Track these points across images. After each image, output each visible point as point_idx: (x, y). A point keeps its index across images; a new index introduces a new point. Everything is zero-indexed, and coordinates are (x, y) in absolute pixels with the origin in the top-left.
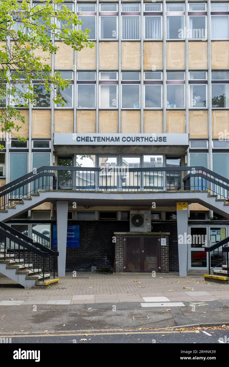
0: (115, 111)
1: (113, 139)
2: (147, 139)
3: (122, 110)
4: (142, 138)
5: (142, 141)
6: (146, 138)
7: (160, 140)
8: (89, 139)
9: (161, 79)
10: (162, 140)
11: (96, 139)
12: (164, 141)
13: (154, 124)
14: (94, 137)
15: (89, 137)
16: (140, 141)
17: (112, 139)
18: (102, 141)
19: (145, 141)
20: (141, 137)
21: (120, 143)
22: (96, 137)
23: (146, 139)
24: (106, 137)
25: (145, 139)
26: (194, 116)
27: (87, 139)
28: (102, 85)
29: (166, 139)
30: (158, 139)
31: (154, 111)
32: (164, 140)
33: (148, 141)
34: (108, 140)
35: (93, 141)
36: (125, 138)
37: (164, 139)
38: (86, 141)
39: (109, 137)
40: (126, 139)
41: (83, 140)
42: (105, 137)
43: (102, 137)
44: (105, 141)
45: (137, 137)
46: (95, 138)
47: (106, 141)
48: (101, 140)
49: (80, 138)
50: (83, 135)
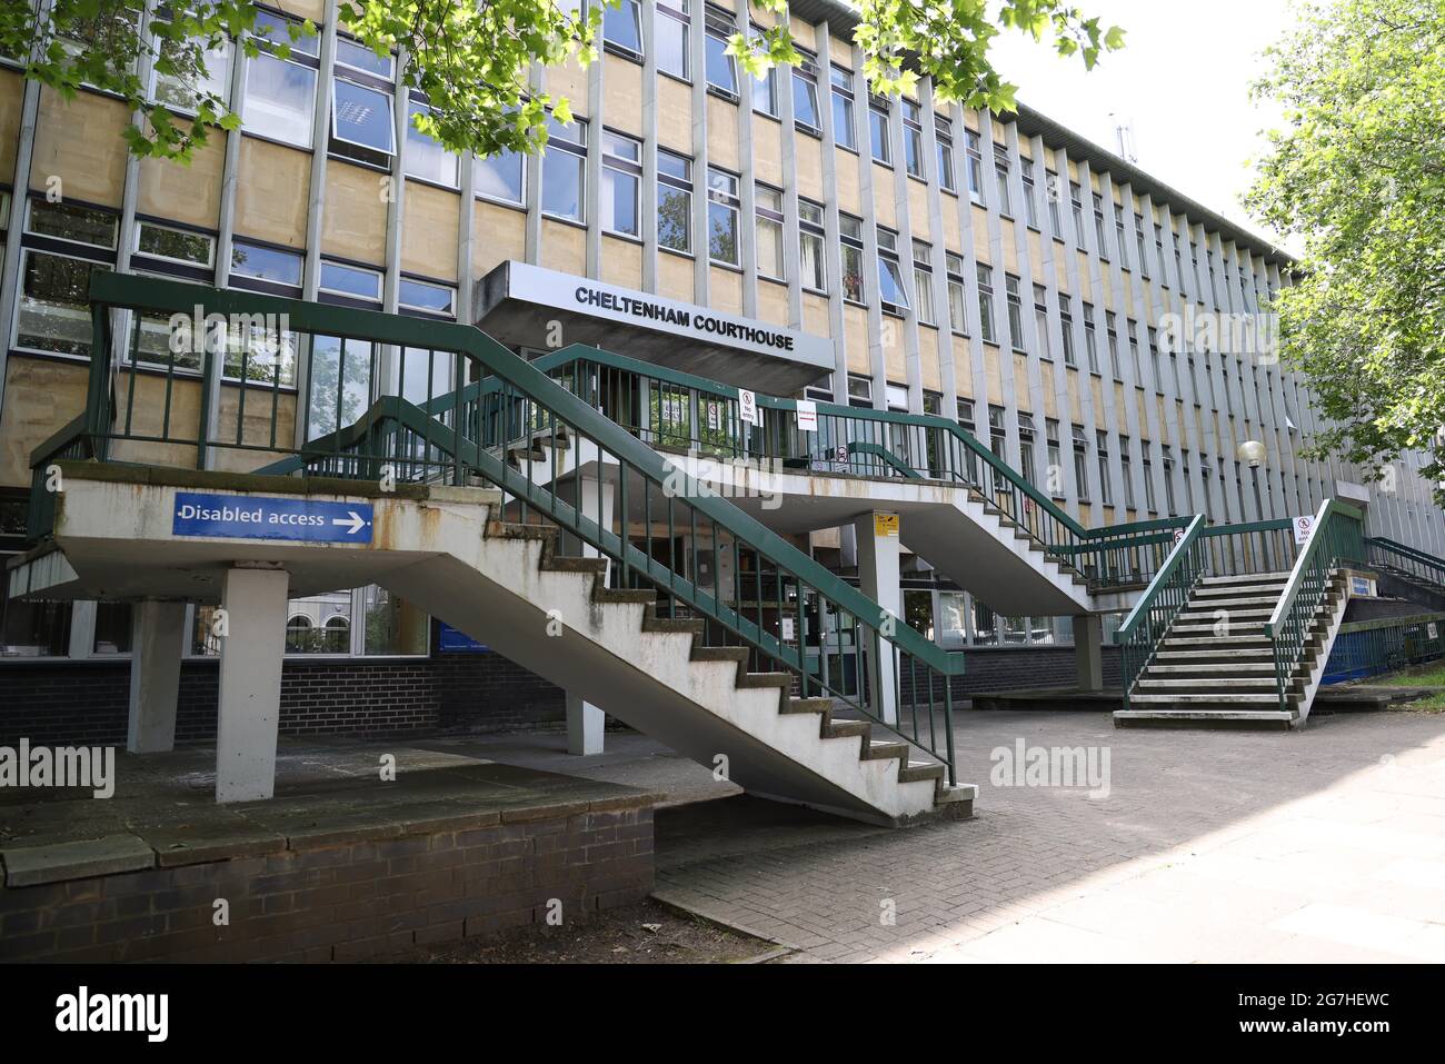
0: (636, 247)
1: (673, 315)
2: (752, 335)
4: (741, 328)
5: (741, 338)
6: (750, 331)
8: (609, 301)
10: (782, 343)
11: (630, 305)
12: (787, 348)
14: (623, 299)
15: (610, 296)
16: (735, 336)
17: (669, 313)
18: (645, 316)
19: (747, 339)
21: (689, 331)
22: (629, 301)
23: (750, 335)
24: (657, 307)
25: (748, 334)
27: (603, 299)
29: (791, 344)
30: (776, 341)
32: (789, 346)
33: (754, 341)
34: (659, 317)
35: (621, 309)
36: (703, 320)
37: (787, 343)
38: (604, 306)
39: (664, 308)
40: (703, 323)
41: (594, 302)
42: (652, 305)
43: (645, 304)
44: (651, 317)
46: (626, 301)
47: (656, 318)
48: (641, 311)
49: (585, 292)
50: (596, 286)
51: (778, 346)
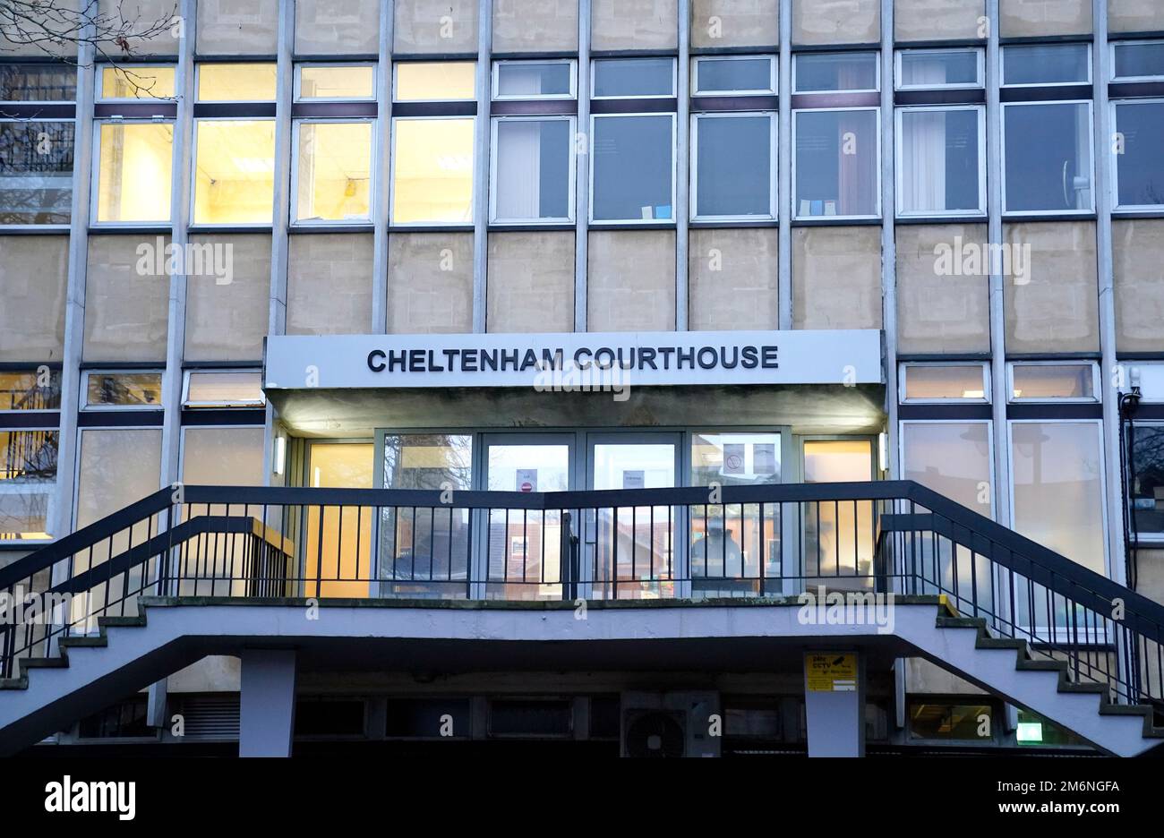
0: (563, 235)
1: (534, 358)
2: (690, 358)
3: (592, 229)
4: (667, 351)
5: (666, 368)
6: (686, 352)
7: (750, 362)
8: (422, 360)
9: (769, 89)
10: (755, 360)
11: (457, 360)
12: (765, 366)
13: (735, 289)
14: (445, 352)
15: (423, 352)
16: (654, 367)
17: (530, 360)
18: (483, 369)
19: (680, 367)
20: (661, 350)
22: (457, 352)
23: (686, 358)
24: (504, 351)
25: (681, 358)
26: (923, 249)
27: (415, 360)
28: (504, 119)
29: (774, 357)
30: (740, 358)
31: (736, 233)
32: (769, 361)
33: (692, 367)
34: (510, 366)
35: (441, 369)
36: (590, 354)
37: (765, 357)
38: (413, 369)
39: (516, 351)
40: (592, 359)
41: (397, 367)
42: (495, 351)
43: (484, 352)
44: (495, 369)
45: (642, 351)
46: (450, 353)
47: (503, 369)
48: (478, 364)
49: (383, 355)
50: (399, 343)
51: (746, 365)
